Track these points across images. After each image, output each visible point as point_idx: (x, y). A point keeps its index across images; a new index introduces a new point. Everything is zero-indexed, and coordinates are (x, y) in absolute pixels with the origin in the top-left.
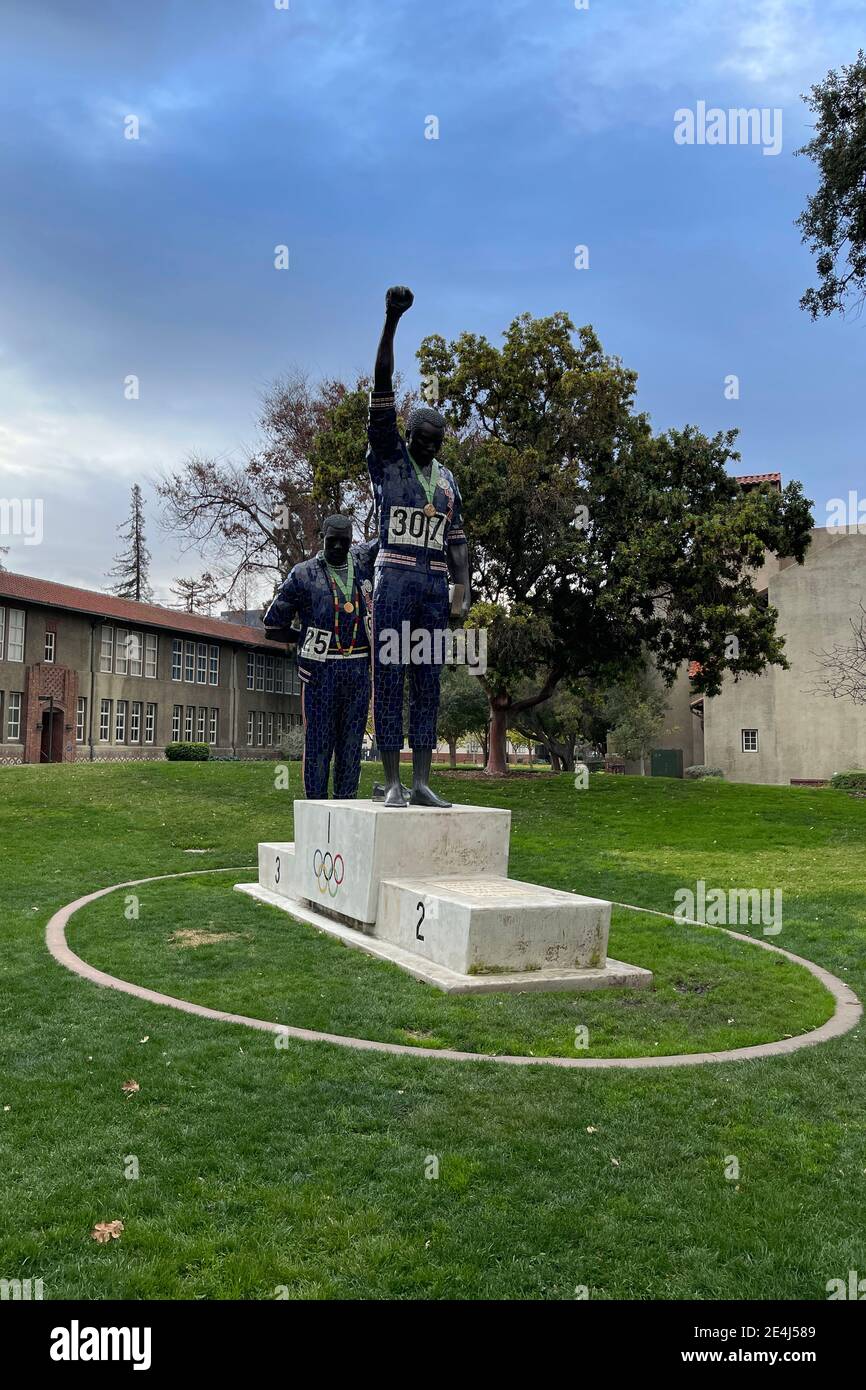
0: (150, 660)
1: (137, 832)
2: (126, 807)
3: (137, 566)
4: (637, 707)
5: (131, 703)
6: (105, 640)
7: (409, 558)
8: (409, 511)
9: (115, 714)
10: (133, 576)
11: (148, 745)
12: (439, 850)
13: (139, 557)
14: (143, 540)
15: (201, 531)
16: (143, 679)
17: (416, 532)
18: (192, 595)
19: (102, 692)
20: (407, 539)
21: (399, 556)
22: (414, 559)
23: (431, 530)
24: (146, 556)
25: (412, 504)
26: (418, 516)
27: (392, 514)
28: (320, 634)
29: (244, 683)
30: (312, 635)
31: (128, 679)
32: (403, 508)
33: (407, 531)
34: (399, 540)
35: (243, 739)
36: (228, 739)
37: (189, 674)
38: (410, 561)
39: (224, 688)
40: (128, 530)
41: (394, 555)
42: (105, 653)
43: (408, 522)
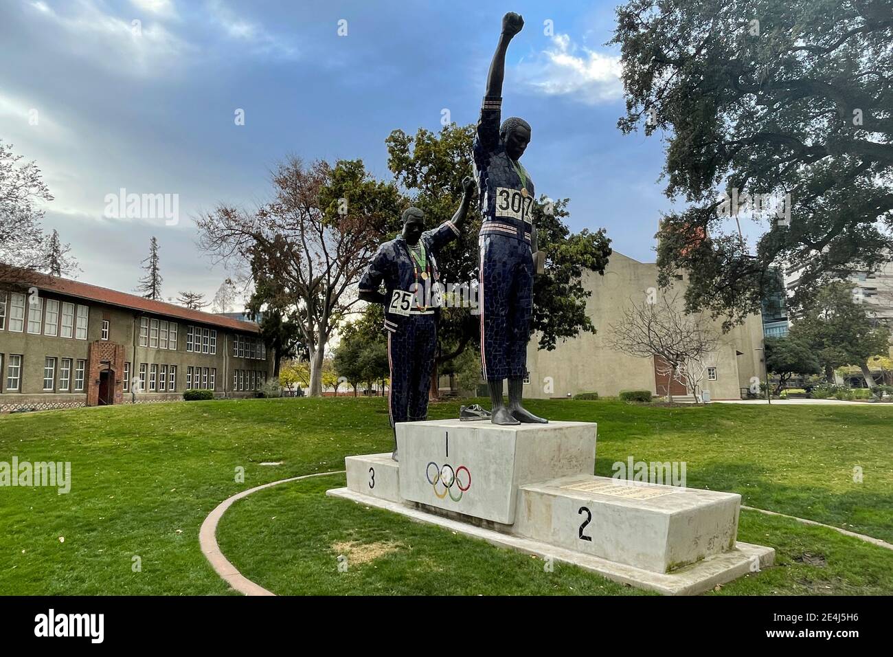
0: (172, 339)
1: (219, 452)
2: (201, 433)
3: (153, 285)
4: (472, 361)
5: (160, 366)
6: (143, 325)
7: (512, 228)
8: (511, 192)
9: (150, 373)
10: (151, 291)
11: (171, 392)
12: (555, 459)
13: (155, 280)
14: (158, 269)
15: (227, 251)
16: (168, 351)
17: (516, 209)
18: (191, 302)
19: (141, 359)
20: (509, 213)
21: (505, 226)
22: (515, 229)
23: (525, 208)
24: (159, 279)
25: (513, 187)
26: (517, 196)
27: (498, 193)
28: (405, 295)
29: (231, 353)
30: (399, 296)
31: (158, 351)
32: (507, 189)
33: (510, 207)
34: (505, 214)
35: (231, 386)
36: (221, 386)
37: (198, 348)
38: (513, 231)
39: (219, 356)
40: (148, 264)
41: (501, 225)
42: (143, 334)
43: (510, 200)
